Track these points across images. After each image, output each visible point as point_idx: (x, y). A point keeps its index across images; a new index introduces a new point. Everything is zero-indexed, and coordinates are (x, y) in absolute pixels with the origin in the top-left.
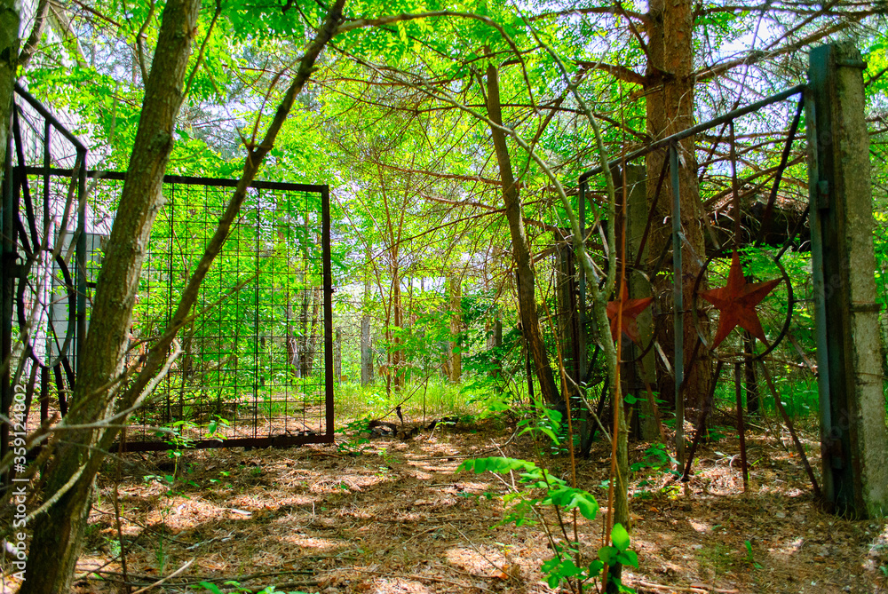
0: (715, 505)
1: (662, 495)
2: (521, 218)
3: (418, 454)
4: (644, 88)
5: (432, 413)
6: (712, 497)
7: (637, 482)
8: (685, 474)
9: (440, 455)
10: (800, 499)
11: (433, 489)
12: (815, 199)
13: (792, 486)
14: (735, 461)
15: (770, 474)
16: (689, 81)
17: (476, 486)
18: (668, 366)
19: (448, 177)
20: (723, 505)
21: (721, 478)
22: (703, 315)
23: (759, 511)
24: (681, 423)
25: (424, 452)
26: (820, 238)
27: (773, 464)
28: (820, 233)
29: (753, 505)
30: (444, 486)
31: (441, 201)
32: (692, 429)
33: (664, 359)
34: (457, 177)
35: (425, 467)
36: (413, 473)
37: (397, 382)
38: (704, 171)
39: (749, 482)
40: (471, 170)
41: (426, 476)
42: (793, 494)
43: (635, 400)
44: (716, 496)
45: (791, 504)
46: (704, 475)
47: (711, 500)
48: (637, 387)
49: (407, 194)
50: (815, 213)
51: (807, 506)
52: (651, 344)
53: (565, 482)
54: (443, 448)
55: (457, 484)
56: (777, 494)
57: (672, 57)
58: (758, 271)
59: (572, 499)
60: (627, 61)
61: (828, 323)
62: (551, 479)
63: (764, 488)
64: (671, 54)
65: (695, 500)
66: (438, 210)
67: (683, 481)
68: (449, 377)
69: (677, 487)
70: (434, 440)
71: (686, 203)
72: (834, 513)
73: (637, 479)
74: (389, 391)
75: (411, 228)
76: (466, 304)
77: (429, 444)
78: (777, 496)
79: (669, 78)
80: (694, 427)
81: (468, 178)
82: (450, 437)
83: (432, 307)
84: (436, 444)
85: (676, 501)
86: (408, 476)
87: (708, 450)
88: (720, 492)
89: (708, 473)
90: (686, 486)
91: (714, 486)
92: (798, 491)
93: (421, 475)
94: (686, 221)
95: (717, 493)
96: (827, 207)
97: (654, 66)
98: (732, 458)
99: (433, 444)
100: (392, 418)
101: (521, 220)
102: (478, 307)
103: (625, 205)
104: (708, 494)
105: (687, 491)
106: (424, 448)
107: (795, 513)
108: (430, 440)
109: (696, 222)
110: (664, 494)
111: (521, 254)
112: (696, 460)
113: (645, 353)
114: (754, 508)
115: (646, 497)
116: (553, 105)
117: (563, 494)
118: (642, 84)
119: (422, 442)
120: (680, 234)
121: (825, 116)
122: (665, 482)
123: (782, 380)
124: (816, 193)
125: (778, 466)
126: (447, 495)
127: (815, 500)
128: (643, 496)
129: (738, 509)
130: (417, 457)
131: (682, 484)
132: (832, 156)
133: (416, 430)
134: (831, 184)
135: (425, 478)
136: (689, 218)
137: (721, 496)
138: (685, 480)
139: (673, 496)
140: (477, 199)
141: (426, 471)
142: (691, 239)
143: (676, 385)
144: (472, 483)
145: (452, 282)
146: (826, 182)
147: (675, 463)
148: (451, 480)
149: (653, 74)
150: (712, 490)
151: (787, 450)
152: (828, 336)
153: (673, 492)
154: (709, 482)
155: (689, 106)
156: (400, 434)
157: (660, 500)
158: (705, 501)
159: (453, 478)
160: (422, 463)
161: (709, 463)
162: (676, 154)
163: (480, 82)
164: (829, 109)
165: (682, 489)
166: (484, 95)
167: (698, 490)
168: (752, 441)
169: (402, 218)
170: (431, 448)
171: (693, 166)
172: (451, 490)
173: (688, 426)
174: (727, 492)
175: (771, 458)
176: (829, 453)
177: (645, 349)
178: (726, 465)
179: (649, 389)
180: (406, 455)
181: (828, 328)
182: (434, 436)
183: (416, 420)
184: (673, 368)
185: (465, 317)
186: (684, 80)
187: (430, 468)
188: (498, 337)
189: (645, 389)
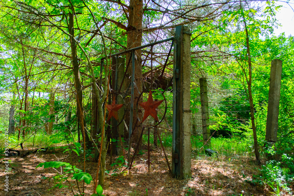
0: (138, 177)
1: (121, 174)
2: (79, 71)
3: (28, 163)
4: (127, 31)
5: (37, 146)
6: (138, 174)
7: (113, 170)
8: (130, 166)
9: (38, 163)
10: (165, 174)
11: (32, 176)
12: (175, 75)
13: (163, 169)
14: (147, 161)
15: (156, 166)
16: (140, 31)
17: (50, 174)
18: (127, 128)
19: (52, 53)
20: (141, 177)
21: (141, 167)
22: (140, 111)
23: (151, 178)
24: (130, 149)
25: (30, 162)
26: (176, 87)
27: (159, 162)
28: (175, 86)
29: (150, 176)
30: (37, 175)
31: (48, 62)
32: (133, 151)
33: (126, 126)
34: (56, 53)
35: (30, 168)
36: (23, 170)
37: (24, 134)
38: (145, 63)
39: (150, 169)
40: (61, 51)
41: (29, 171)
42: (163, 172)
43: (115, 140)
44: (139, 174)
45: (162, 175)
46: (136, 167)
47: (137, 175)
48: (117, 136)
49: (34, 57)
50: (175, 79)
51: (167, 175)
52: (122, 120)
53: (82, 170)
54: (39, 160)
55: (43, 174)
56: (158, 172)
57: (136, 22)
58: (159, 98)
59: (82, 176)
60: (122, 21)
61: (176, 115)
62: (76, 169)
63: (155, 170)
64: (135, 21)
65: (132, 176)
66: (47, 66)
67: (129, 169)
68: (47, 132)
69: (127, 171)
70: (36, 157)
71: (137, 72)
72: (174, 178)
73: (113, 169)
74: (19, 137)
75: (34, 71)
76: (57, 103)
77: (34, 158)
78: (158, 173)
79: (134, 29)
80: (134, 150)
81: (60, 54)
82: (43, 155)
83: (42, 104)
84: (37, 158)
85: (126, 176)
86: (21, 172)
87: (139, 158)
88: (141, 173)
89: (138, 166)
90: (130, 171)
91: (139, 170)
92: (165, 171)
93: (27, 171)
94: (137, 79)
95: (140, 173)
96: (178, 78)
97: (131, 24)
98: (146, 161)
99: (36, 158)
100: (19, 148)
101: (79, 72)
102: (62, 105)
103: (117, 71)
104: (136, 173)
105: (130, 173)
106: (31, 160)
107: (163, 178)
108: (34, 157)
109: (140, 80)
110: (122, 174)
111: (78, 85)
112: (134, 162)
113: (120, 123)
114: (150, 177)
115: (116, 176)
116: (95, 32)
117: (79, 175)
118: (126, 30)
119: (30, 158)
120: (134, 82)
121: (179, 48)
122: (123, 170)
123: (163, 134)
124: (175, 73)
125: (160, 163)
126: (38, 178)
127: (169, 174)
128: (114, 175)
129: (145, 178)
130: (27, 164)
131: (129, 170)
132: (180, 62)
133: (29, 153)
134: (179, 70)
135: (29, 172)
136: (138, 78)
137: (141, 174)
138: (130, 169)
139: (125, 175)
140: (63, 63)
141: (30, 169)
142: (138, 85)
143: (129, 135)
144: (49, 174)
145: (51, 94)
146: (178, 70)
147: (127, 162)
148: (40, 172)
149: (130, 27)
150: (138, 172)
151: (163, 158)
152: (176, 119)
153: (125, 173)
154: (137, 169)
155: (140, 39)
156: (21, 155)
157: (120, 176)
158: (135, 176)
159: (41, 172)
160: (29, 166)
161: (138, 163)
162: (134, 55)
163: (66, 18)
164: (180, 46)
165: (128, 172)
166: (68, 23)
167: (133, 172)
168: (153, 155)
169: (31, 67)
170: (34, 160)
171: (140, 60)
172: (39, 176)
173: (132, 149)
174: (143, 172)
175: (158, 160)
176: (174, 158)
177: (120, 122)
178: (144, 163)
179: (120, 136)
180: (22, 163)
181: (176, 117)
182: (36, 155)
183: (30, 149)
184: (129, 129)
185: (56, 109)
186: (139, 30)
187: (32, 168)
188: (70, 117)
189: (119, 137)
